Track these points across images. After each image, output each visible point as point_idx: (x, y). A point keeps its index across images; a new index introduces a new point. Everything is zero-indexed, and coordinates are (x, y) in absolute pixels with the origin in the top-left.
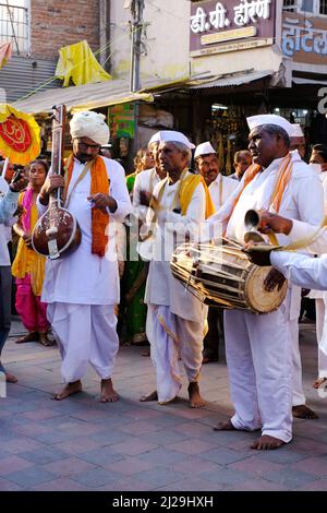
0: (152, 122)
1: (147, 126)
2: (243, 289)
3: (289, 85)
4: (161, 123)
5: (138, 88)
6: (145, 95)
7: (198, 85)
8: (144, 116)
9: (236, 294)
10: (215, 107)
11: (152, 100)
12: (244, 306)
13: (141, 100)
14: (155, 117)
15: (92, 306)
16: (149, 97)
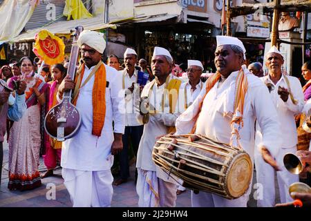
0: (115, 39)
1: (112, 42)
2: (223, 181)
3: (186, 22)
4: (119, 40)
5: (108, 22)
6: (111, 26)
7: (139, 21)
8: (110, 36)
9: (217, 185)
10: (146, 32)
11: (116, 28)
12: (223, 194)
13: (109, 28)
14: (116, 37)
15: (93, 172)
16: (114, 26)
